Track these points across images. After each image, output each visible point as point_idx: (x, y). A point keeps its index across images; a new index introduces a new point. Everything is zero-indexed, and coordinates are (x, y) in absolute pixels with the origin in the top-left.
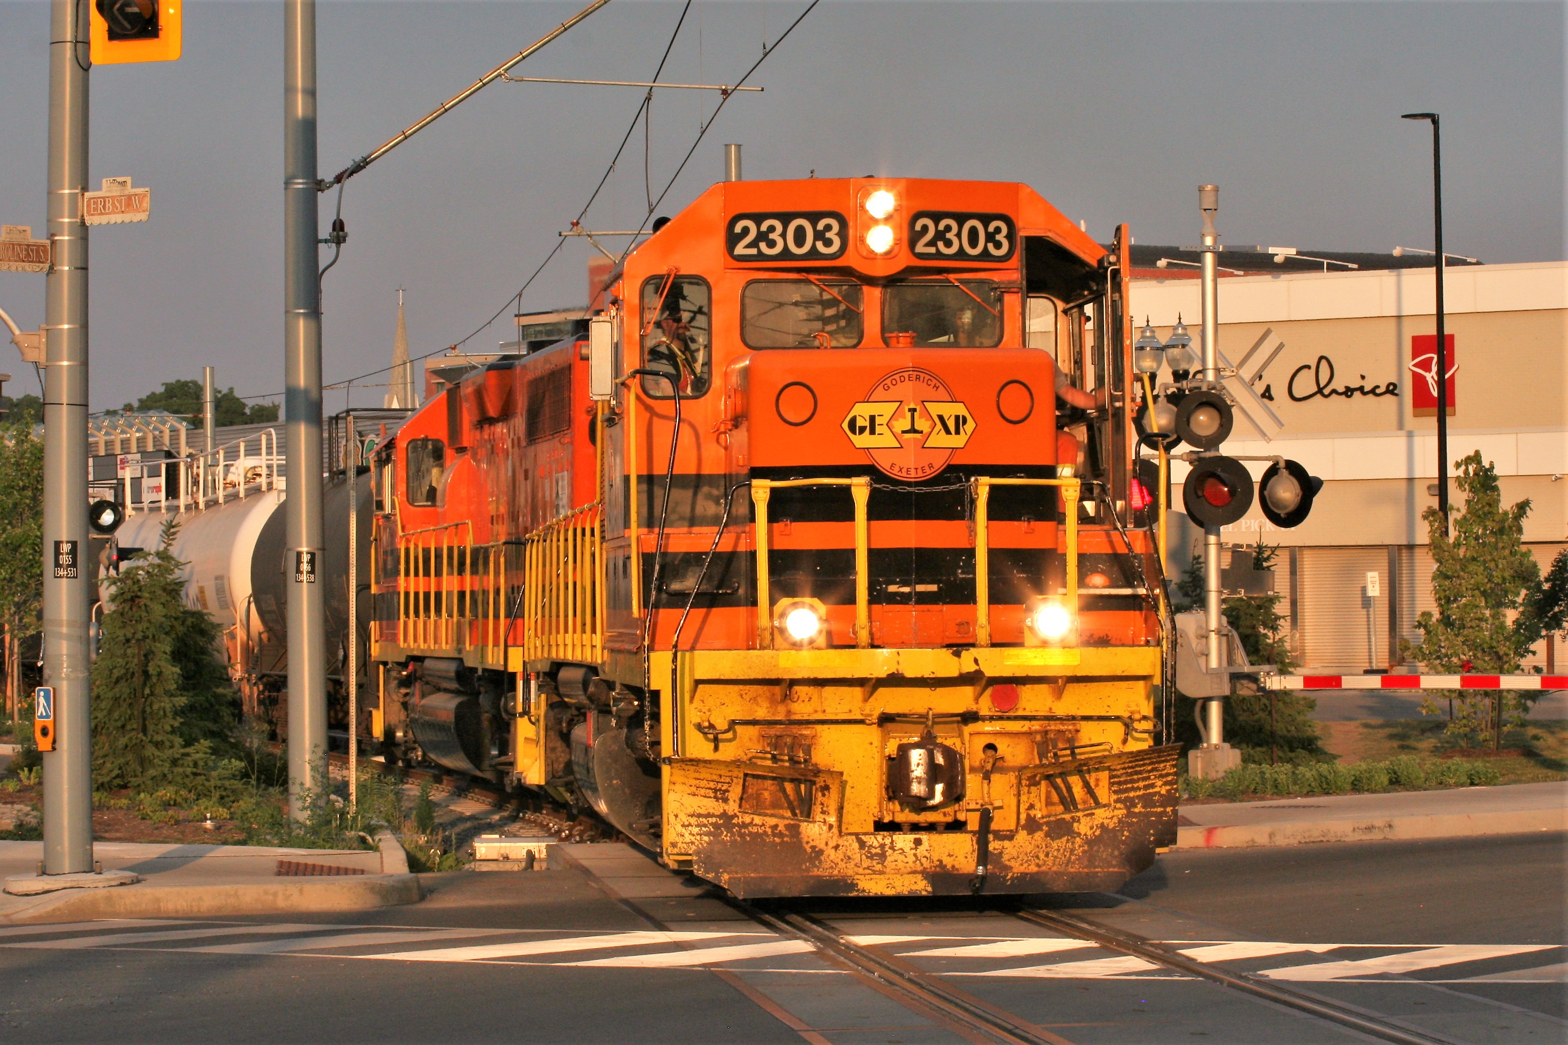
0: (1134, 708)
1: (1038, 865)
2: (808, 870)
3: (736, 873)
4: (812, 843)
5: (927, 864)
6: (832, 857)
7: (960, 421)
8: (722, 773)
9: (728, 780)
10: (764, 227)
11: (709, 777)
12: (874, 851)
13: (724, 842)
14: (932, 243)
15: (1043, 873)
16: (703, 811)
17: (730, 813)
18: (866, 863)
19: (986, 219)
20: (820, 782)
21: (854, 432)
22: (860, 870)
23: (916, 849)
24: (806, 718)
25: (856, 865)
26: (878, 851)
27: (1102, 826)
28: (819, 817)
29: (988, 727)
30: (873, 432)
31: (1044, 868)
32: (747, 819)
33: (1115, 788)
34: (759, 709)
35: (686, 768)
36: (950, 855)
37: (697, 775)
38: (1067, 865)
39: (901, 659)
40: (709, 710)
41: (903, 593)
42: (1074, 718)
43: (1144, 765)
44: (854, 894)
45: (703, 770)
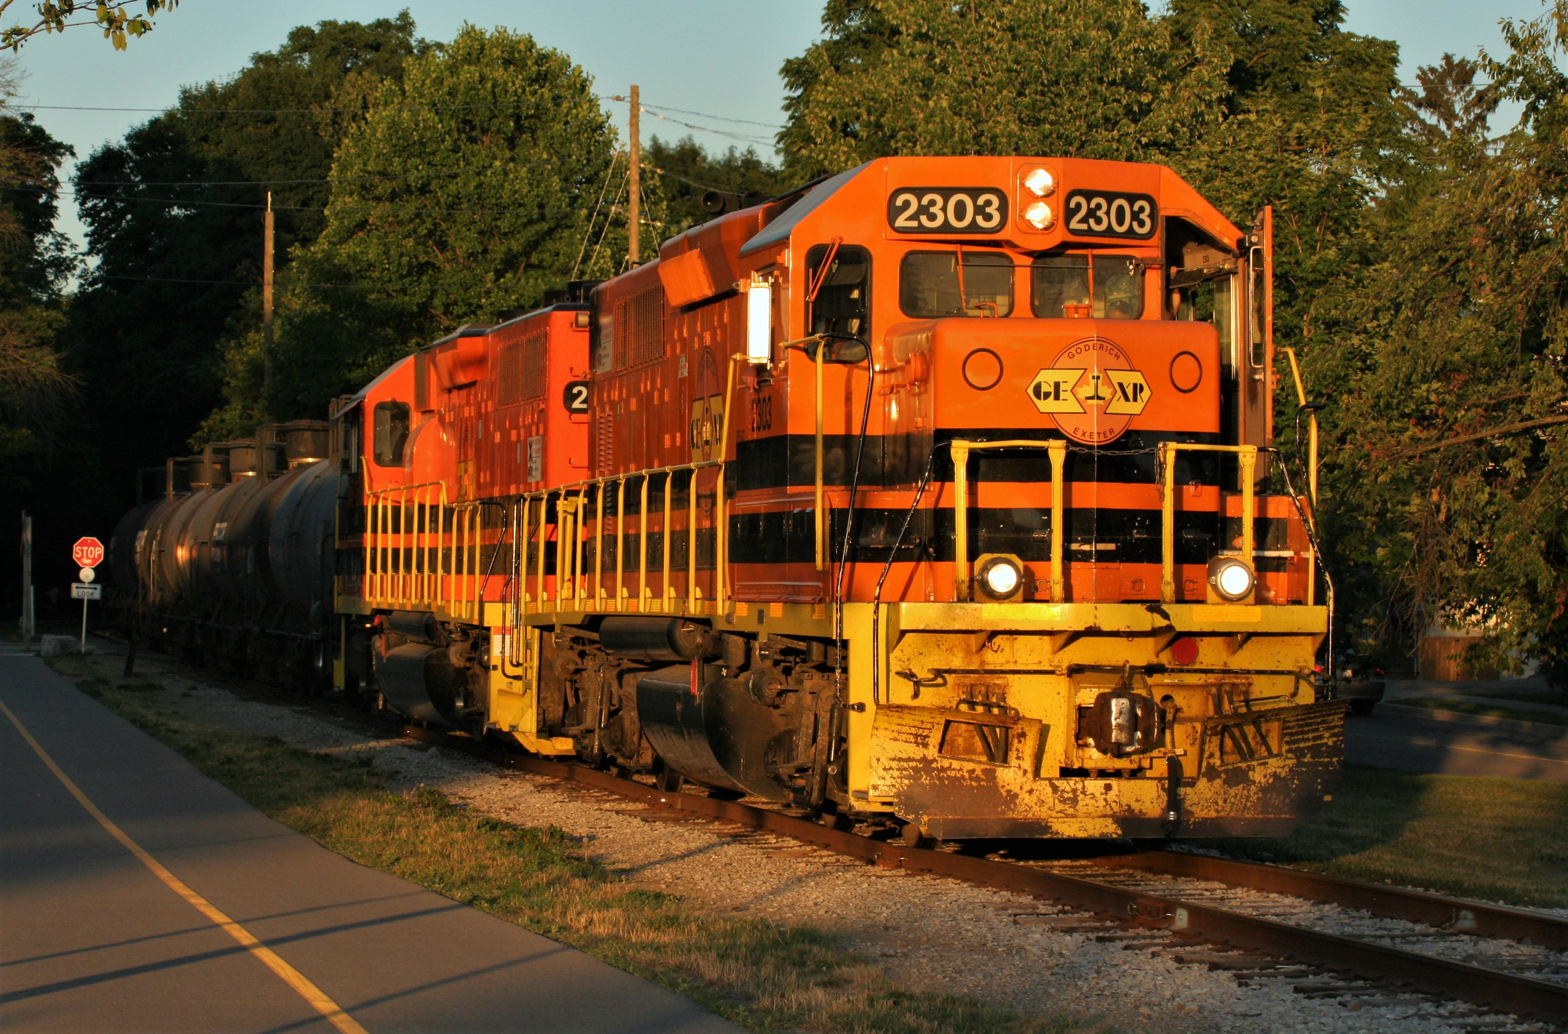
0: (1302, 664)
1: (1217, 811)
2: (1003, 812)
3: (936, 815)
4: (1007, 788)
5: (1116, 808)
6: (1027, 801)
7: (1137, 389)
8: (924, 719)
9: (929, 726)
10: (925, 201)
11: (911, 723)
12: (1066, 795)
13: (923, 786)
14: (1084, 220)
15: (1222, 818)
16: (904, 756)
17: (930, 758)
18: (1059, 807)
19: (1132, 198)
20: (1017, 729)
21: (1039, 397)
22: (1054, 814)
23: (1106, 794)
24: (998, 668)
25: (1049, 809)
26: (1071, 795)
27: (1275, 775)
28: (1014, 762)
29: (1167, 679)
30: (1057, 397)
31: (1222, 814)
32: (946, 763)
33: (1287, 739)
34: (954, 659)
35: (890, 714)
36: (1137, 801)
37: (900, 721)
38: (1243, 811)
39: (1098, 613)
40: (909, 659)
41: (1084, 551)
42: (1249, 672)
43: (1314, 717)
44: (1049, 836)
45: (906, 716)
